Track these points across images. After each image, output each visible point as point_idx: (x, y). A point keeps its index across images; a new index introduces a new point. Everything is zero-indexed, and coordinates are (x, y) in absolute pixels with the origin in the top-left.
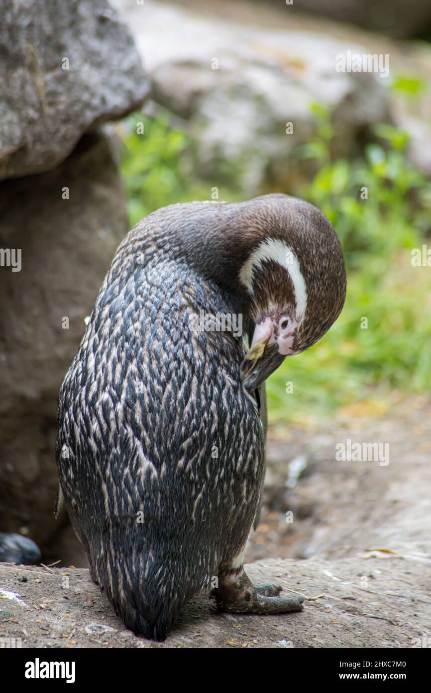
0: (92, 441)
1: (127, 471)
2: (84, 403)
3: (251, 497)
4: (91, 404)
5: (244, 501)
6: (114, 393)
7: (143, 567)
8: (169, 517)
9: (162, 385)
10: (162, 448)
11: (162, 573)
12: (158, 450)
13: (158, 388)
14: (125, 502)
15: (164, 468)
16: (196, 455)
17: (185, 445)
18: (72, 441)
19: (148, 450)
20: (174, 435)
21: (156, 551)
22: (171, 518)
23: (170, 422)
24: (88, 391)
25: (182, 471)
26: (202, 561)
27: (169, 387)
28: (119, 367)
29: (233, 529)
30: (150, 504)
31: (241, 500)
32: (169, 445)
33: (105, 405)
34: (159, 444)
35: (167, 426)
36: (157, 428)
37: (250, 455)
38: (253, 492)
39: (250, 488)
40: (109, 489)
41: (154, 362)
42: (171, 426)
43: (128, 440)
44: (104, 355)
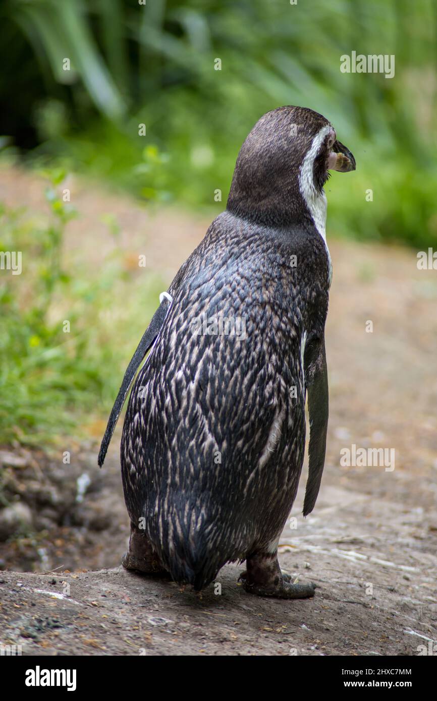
0: (164, 414)
1: (193, 443)
2: (162, 380)
3: (291, 484)
4: (168, 381)
5: (285, 487)
6: (188, 372)
7: (195, 521)
8: (224, 487)
9: (230, 371)
10: (225, 427)
11: (212, 529)
12: (221, 428)
13: (227, 372)
14: (187, 469)
15: (225, 444)
16: (252, 440)
17: (245, 427)
18: (146, 412)
19: (213, 428)
20: (236, 418)
21: (209, 510)
22: (225, 488)
23: (234, 404)
24: (167, 369)
25: (240, 451)
26: (247, 531)
27: (237, 372)
28: (196, 350)
29: (272, 511)
30: (209, 473)
31: (282, 485)
32: (231, 425)
33: (178, 383)
34: (222, 425)
35: (231, 408)
36: (222, 409)
37: (293, 446)
38: (293, 480)
39: (292, 475)
40: (174, 457)
41: (228, 350)
42: (235, 408)
43: (198, 418)
44: (186, 337)
